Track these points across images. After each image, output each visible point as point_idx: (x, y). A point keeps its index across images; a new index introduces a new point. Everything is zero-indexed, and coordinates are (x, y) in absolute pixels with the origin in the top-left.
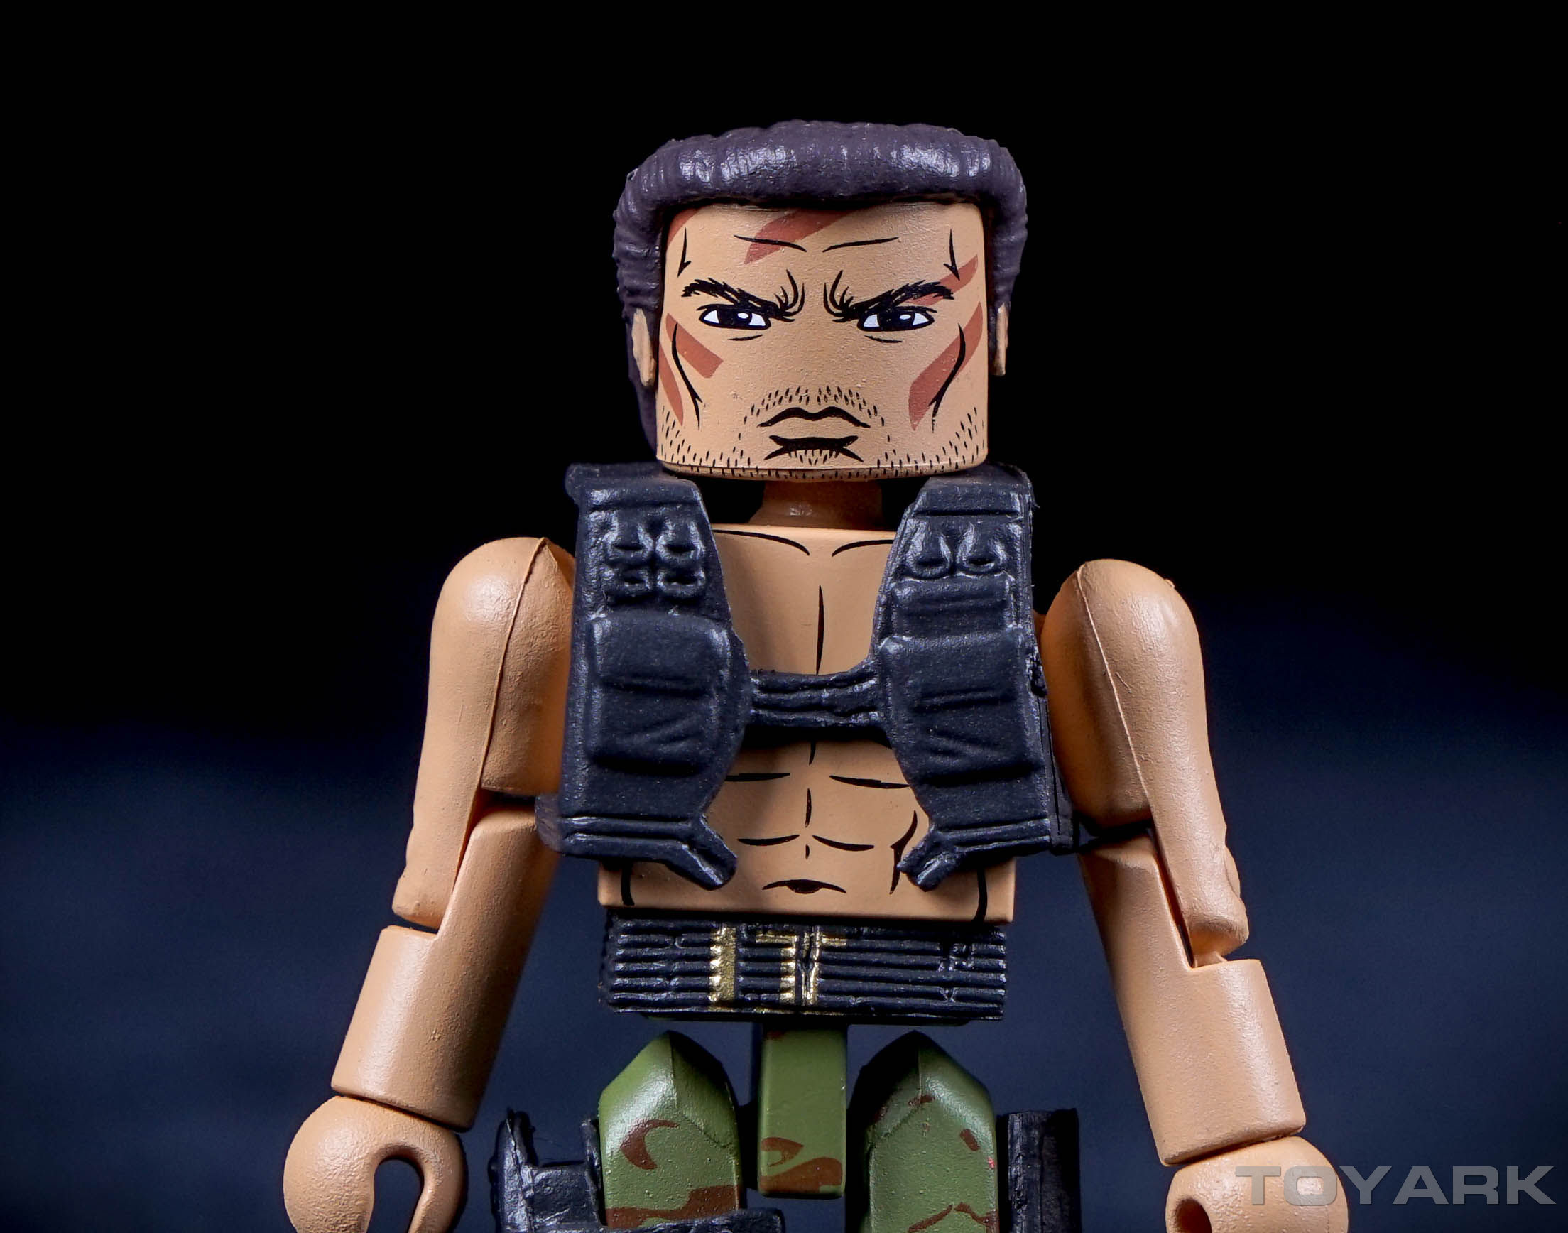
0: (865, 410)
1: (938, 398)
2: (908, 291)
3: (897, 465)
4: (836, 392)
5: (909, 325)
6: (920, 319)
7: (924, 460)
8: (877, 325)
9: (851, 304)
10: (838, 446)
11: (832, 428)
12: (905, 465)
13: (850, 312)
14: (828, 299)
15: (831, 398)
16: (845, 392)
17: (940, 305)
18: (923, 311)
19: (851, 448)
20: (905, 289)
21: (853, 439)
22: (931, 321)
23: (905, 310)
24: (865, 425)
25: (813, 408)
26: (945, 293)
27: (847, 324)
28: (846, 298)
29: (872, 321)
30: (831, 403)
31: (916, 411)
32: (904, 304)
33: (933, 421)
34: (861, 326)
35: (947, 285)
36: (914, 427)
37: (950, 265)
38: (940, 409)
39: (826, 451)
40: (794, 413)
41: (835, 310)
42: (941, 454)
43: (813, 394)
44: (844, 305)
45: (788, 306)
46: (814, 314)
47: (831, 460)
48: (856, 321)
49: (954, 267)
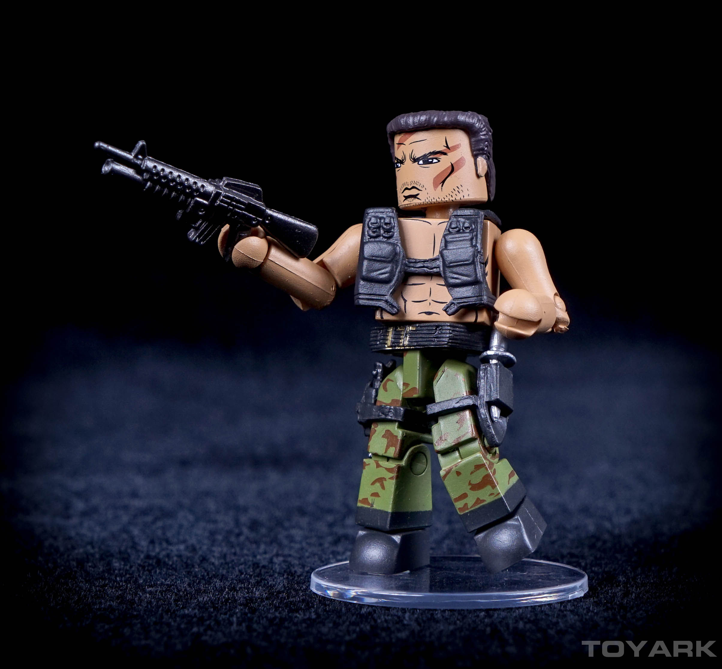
0: (421, 186)
1: (443, 182)
2: (431, 153)
3: (430, 200)
4: (413, 182)
5: (431, 163)
6: (435, 161)
7: (439, 199)
8: (422, 163)
9: (416, 158)
10: (415, 196)
11: (414, 192)
12: (433, 200)
13: (415, 160)
14: (411, 157)
15: (413, 184)
16: (416, 182)
17: (442, 157)
18: (436, 159)
19: (418, 197)
21: (418, 194)
22: (439, 161)
23: (430, 159)
24: (421, 190)
25: (409, 187)
26: (445, 154)
27: (415, 163)
28: (414, 157)
29: (421, 162)
30: (413, 185)
31: (435, 185)
32: (430, 157)
33: (442, 188)
34: (418, 164)
35: (445, 152)
36: (435, 190)
37: (446, 146)
38: (444, 185)
39: (413, 198)
40: (407, 189)
41: (412, 160)
42: (445, 197)
43: (409, 183)
44: (414, 159)
45: (403, 160)
46: (408, 162)
47: (414, 200)
48: (417, 162)
49: (447, 147)
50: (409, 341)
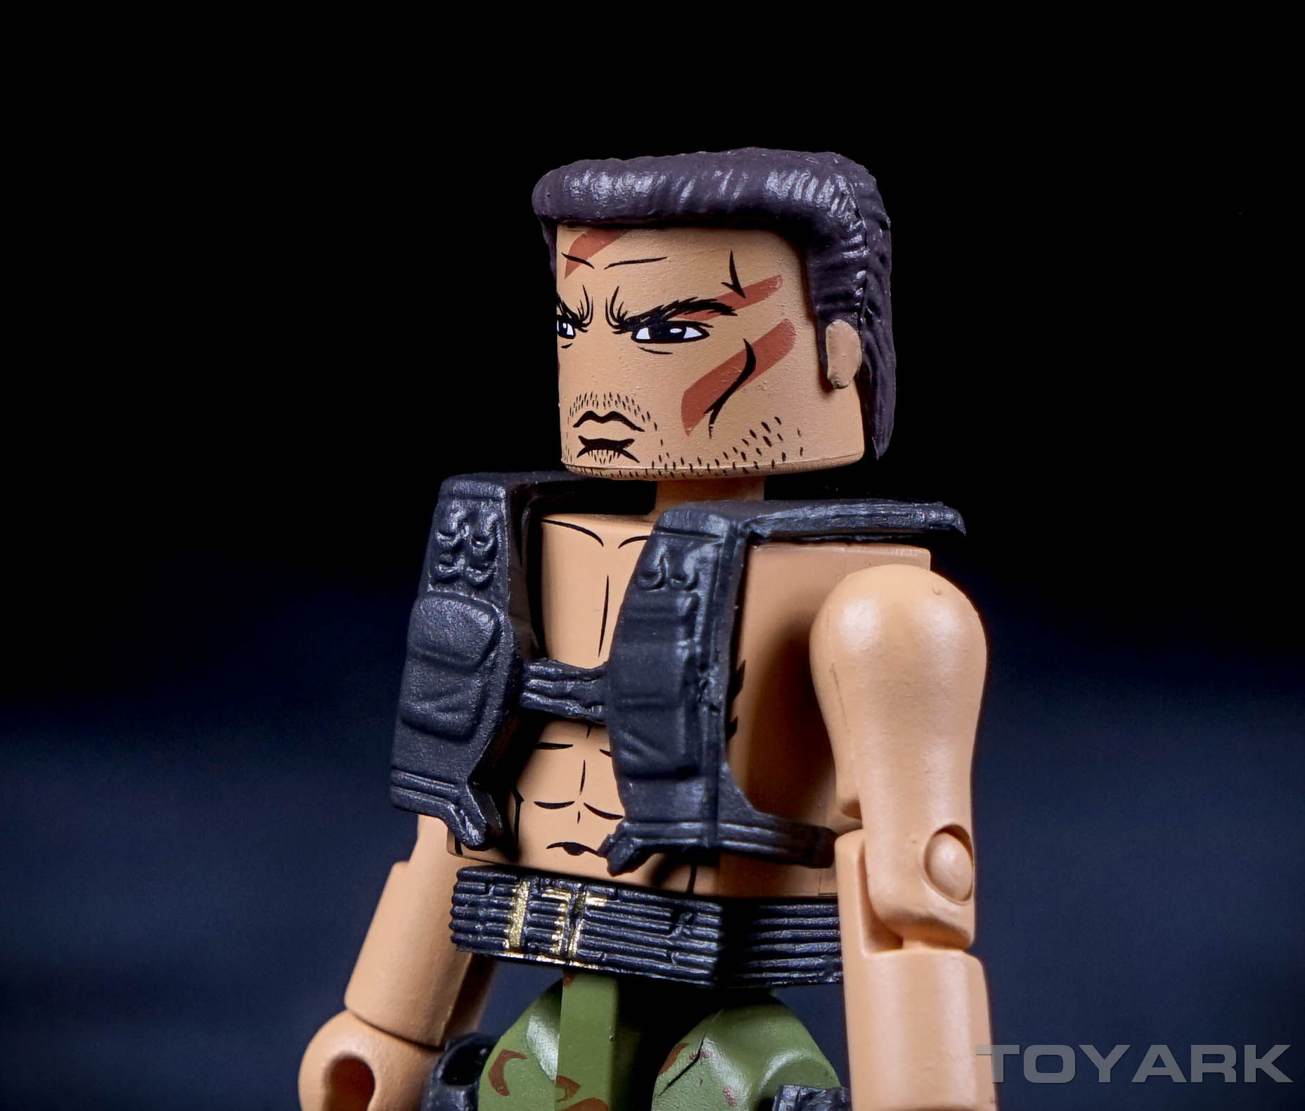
0: (639, 416)
1: (717, 407)
2: (680, 307)
3: (670, 467)
4: (615, 398)
5: (679, 338)
6: (691, 332)
7: (700, 463)
8: (648, 337)
9: (626, 317)
10: (619, 447)
11: (614, 431)
12: (679, 467)
13: (625, 325)
14: (609, 311)
15: (613, 403)
16: (623, 399)
17: (717, 322)
18: (695, 325)
19: (628, 449)
20: (676, 304)
21: (630, 441)
22: (705, 335)
23: (677, 325)
24: (640, 429)
25: (601, 412)
26: (727, 311)
27: (623, 335)
28: (622, 312)
29: (644, 333)
30: (613, 408)
31: (690, 419)
32: (674, 319)
33: (710, 428)
34: (634, 338)
35: (727, 303)
36: (688, 433)
37: (730, 282)
38: (718, 419)
39: (611, 453)
40: (590, 416)
41: (615, 323)
42: (722, 459)
43: (601, 399)
44: (620, 319)
45: (583, 318)
46: (599, 325)
47: (615, 460)
48: (630, 334)
49: (736, 286)
50: (581, 946)
